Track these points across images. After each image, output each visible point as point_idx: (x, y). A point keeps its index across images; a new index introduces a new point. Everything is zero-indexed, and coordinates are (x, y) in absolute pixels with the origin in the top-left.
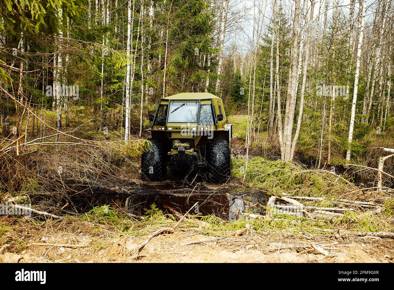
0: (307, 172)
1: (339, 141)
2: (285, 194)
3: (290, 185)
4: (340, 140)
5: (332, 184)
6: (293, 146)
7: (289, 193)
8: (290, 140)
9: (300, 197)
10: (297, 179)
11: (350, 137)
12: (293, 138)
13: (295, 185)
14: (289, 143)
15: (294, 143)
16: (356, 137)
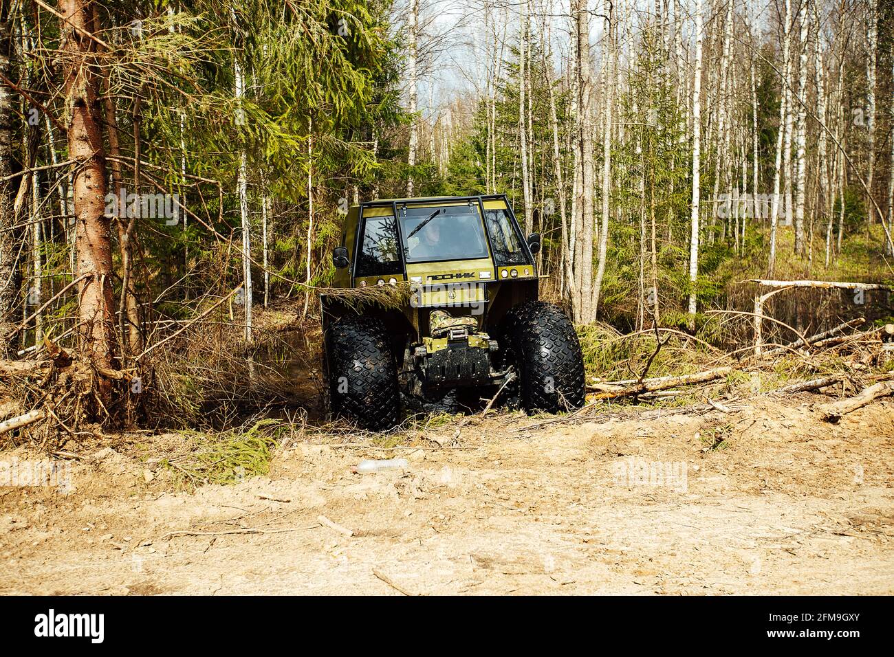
0: (633, 337)
1: (674, 279)
2: (598, 380)
3: (604, 363)
4: (675, 276)
5: (681, 353)
6: (594, 294)
7: (604, 377)
8: (589, 282)
9: (627, 382)
10: (616, 350)
11: (694, 270)
12: (593, 278)
13: (613, 362)
14: (587, 289)
15: (597, 288)
16: (702, 269)
